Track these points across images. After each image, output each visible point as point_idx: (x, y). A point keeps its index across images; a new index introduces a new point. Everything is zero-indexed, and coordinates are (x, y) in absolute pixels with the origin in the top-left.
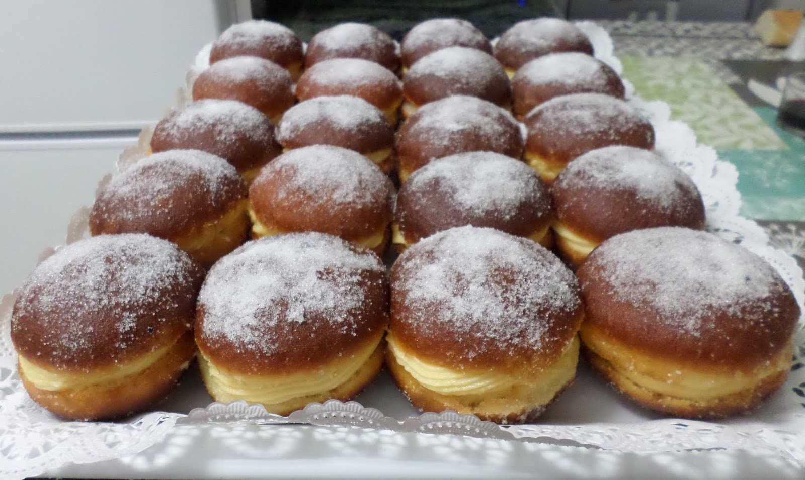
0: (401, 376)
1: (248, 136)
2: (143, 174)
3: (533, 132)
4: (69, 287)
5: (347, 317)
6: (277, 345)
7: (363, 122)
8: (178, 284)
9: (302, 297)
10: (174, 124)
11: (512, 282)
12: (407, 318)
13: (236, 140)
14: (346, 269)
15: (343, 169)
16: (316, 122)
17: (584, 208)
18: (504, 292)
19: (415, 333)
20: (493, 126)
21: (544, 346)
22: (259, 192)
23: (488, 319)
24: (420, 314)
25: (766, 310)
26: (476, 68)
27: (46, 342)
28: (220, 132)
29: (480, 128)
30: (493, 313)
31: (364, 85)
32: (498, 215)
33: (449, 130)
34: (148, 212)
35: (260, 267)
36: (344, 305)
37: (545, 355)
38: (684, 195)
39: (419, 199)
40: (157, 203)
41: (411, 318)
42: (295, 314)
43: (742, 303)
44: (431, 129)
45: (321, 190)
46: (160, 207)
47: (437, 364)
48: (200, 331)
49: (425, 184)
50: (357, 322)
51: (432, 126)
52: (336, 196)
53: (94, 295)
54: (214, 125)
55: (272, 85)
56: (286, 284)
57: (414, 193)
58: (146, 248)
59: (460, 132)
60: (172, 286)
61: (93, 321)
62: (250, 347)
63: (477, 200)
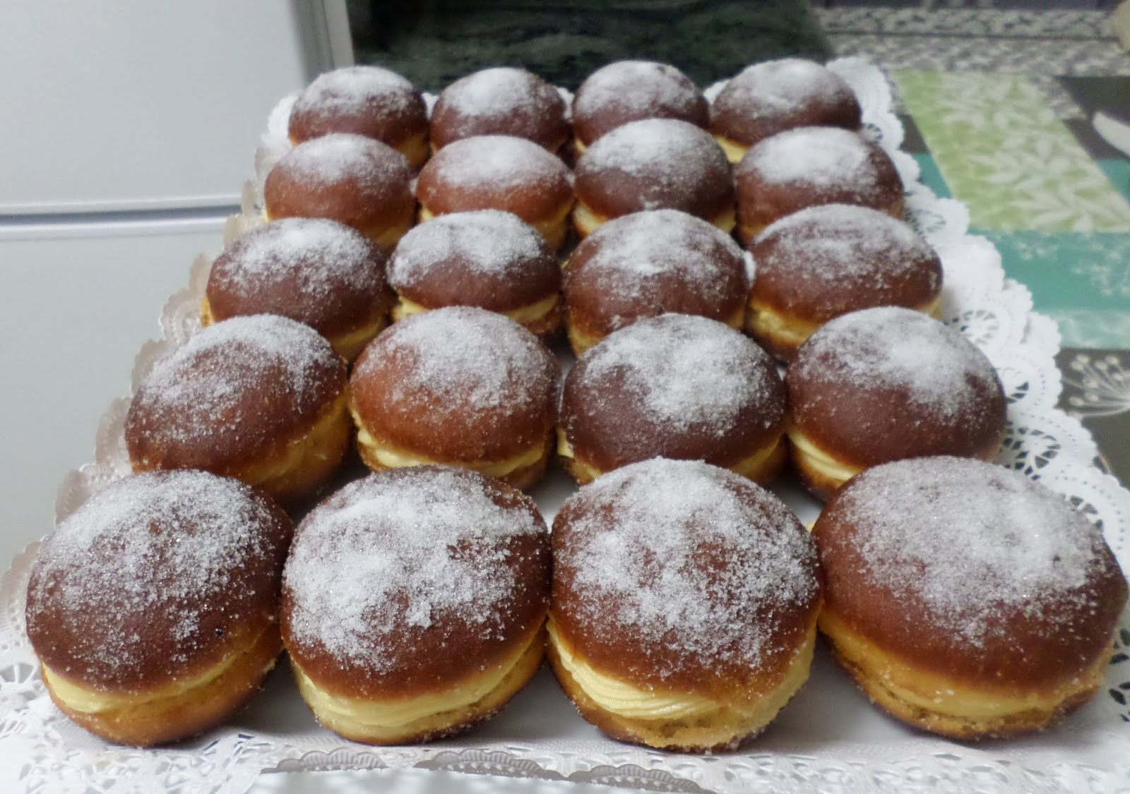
0: (569, 683)
1: (347, 283)
2: (195, 366)
3: (765, 271)
4: (101, 574)
5: (491, 614)
7: (514, 261)
8: (254, 559)
9: (427, 588)
10: (240, 266)
11: (722, 566)
13: (330, 291)
14: (489, 540)
16: (445, 262)
17: (832, 414)
18: (710, 583)
19: (586, 635)
20: (704, 266)
21: (764, 662)
22: (364, 387)
23: (687, 624)
24: (593, 609)
25: (1079, 607)
26: (684, 159)
27: (77, 654)
28: (307, 280)
29: (685, 270)
30: (694, 617)
31: (517, 186)
32: (707, 429)
33: (640, 274)
34: (207, 430)
35: (367, 538)
36: (487, 597)
37: (765, 675)
38: (978, 395)
39: (595, 399)
40: (219, 415)
41: (582, 612)
42: (419, 616)
43: (1046, 599)
44: (615, 270)
45: (453, 391)
46: (224, 423)
47: (616, 678)
49: (604, 376)
50: (505, 620)
51: (615, 265)
52: (475, 398)
53: (136, 587)
54: (297, 269)
55: (381, 185)
57: (587, 389)
58: (207, 503)
59: (656, 277)
60: (245, 563)
61: (138, 626)
62: (357, 662)
63: (677, 408)
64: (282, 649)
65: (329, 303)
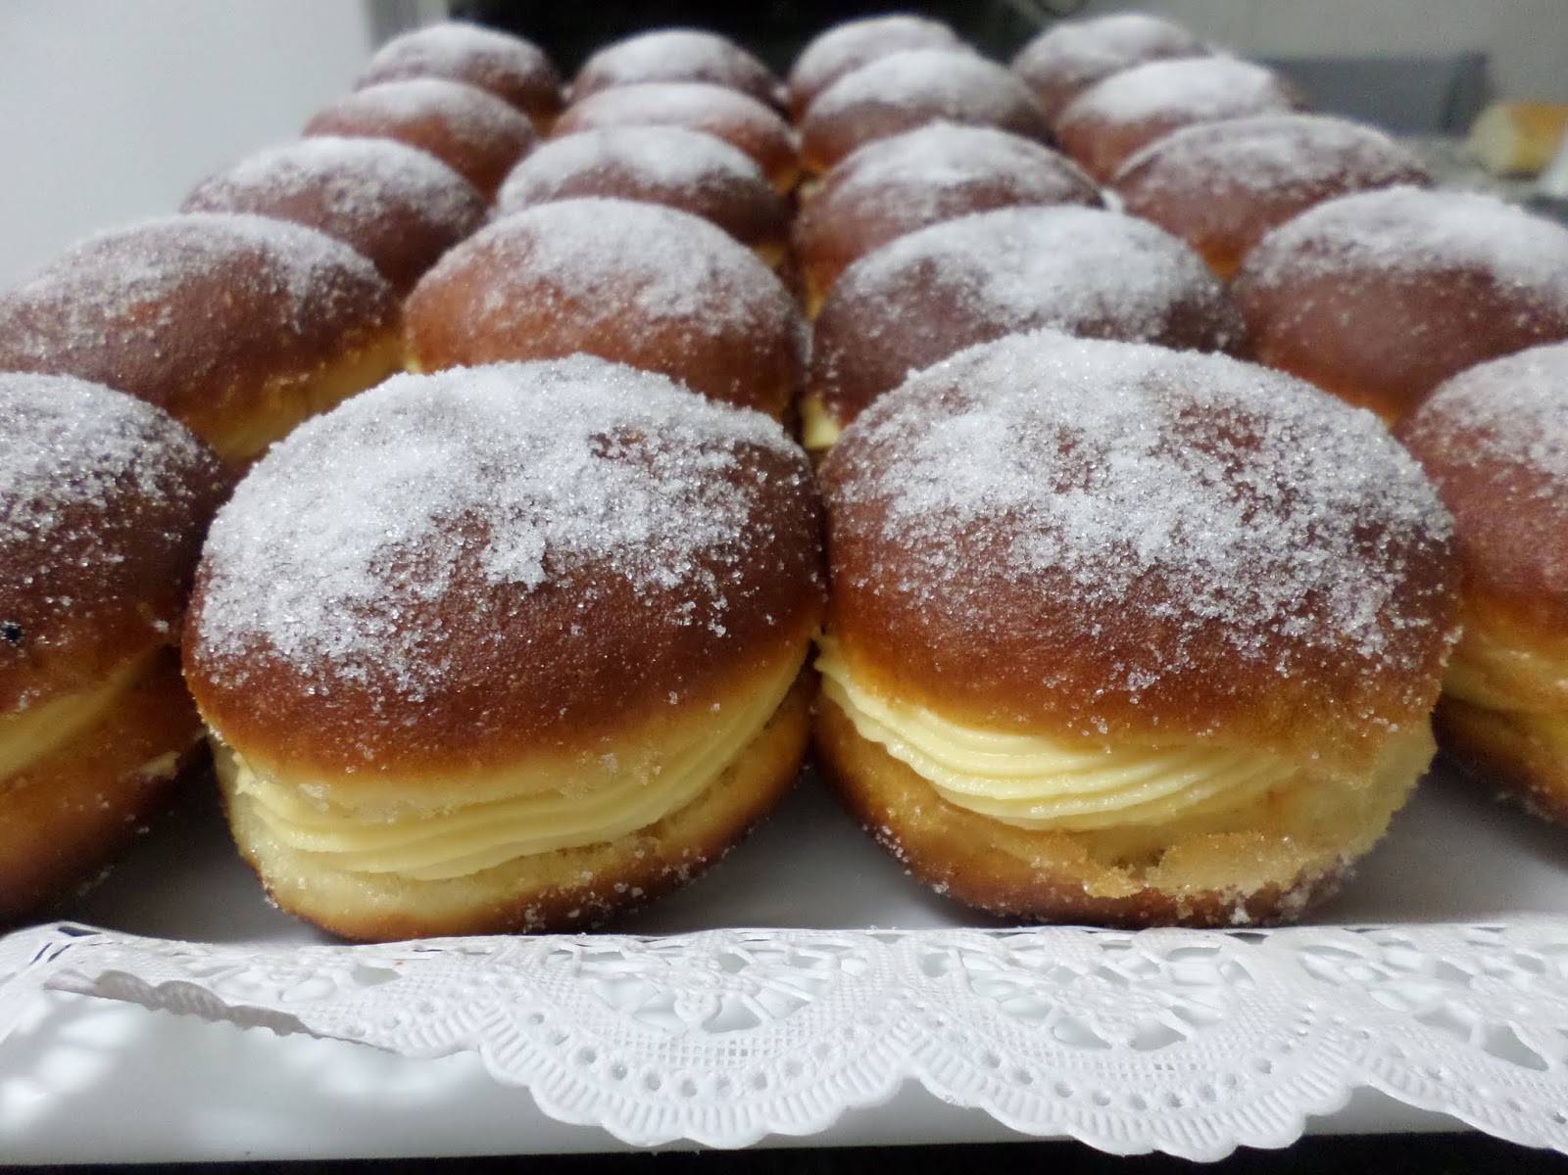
0: (873, 778)
1: (414, 208)
2: (97, 252)
5: (693, 572)
6: (446, 664)
7: (711, 172)
8: (135, 499)
9: (537, 509)
11: (1252, 442)
12: (892, 578)
14: (689, 434)
15: (665, 242)
16: (591, 173)
17: (1343, 325)
18: (1229, 471)
19: (926, 621)
20: (1046, 176)
21: (1392, 644)
22: (430, 302)
23: (1190, 554)
24: (940, 559)
28: (341, 195)
29: (1013, 178)
30: (1206, 535)
33: (934, 186)
34: (96, 336)
35: (400, 426)
36: (685, 536)
39: (880, 309)
40: (123, 311)
41: (910, 575)
42: (515, 559)
44: (887, 186)
45: (605, 287)
46: (133, 325)
47: (1003, 726)
48: (195, 639)
49: (895, 275)
50: (729, 592)
51: (889, 179)
52: (644, 300)
54: (325, 179)
56: (484, 469)
57: (863, 301)
59: (962, 186)
60: (109, 500)
62: (350, 672)
63: (1050, 295)
64: (198, 736)
65: (380, 233)
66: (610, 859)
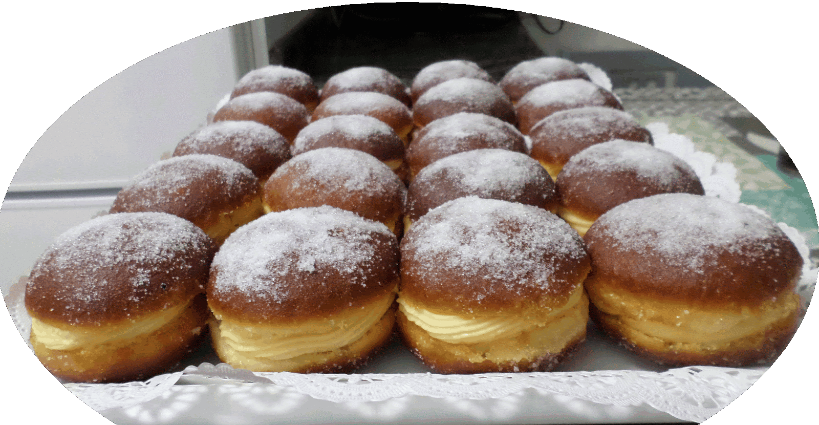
0: (412, 333)
1: (264, 148)
2: (162, 170)
3: (537, 141)
4: (85, 248)
5: (357, 269)
6: (287, 293)
7: (374, 134)
8: (192, 250)
9: (312, 251)
10: (194, 140)
12: (415, 271)
13: (253, 152)
14: (357, 229)
15: (355, 164)
16: (329, 134)
17: (588, 190)
18: (509, 238)
19: (424, 283)
20: (498, 133)
21: (551, 286)
22: (273, 186)
23: (494, 262)
24: (428, 265)
25: (767, 249)
26: (482, 93)
27: (60, 297)
28: (238, 144)
29: (486, 135)
31: (376, 111)
32: (504, 195)
33: (456, 137)
34: (166, 199)
35: (272, 228)
36: (355, 259)
37: (551, 294)
38: (683, 176)
39: (428, 187)
40: (175, 191)
41: (421, 270)
42: (306, 264)
43: (742, 242)
44: (439, 138)
45: (333, 181)
46: (178, 196)
47: (445, 313)
48: (212, 289)
49: (434, 175)
50: (368, 275)
51: (440, 135)
52: (346, 185)
53: (110, 253)
54: (232, 138)
55: (289, 113)
56: (297, 240)
57: (423, 183)
58: (162, 219)
59: (467, 139)
60: (186, 250)
61: (107, 276)
62: (261, 295)
63: (483, 182)
65: (252, 158)
66: (332, 355)
